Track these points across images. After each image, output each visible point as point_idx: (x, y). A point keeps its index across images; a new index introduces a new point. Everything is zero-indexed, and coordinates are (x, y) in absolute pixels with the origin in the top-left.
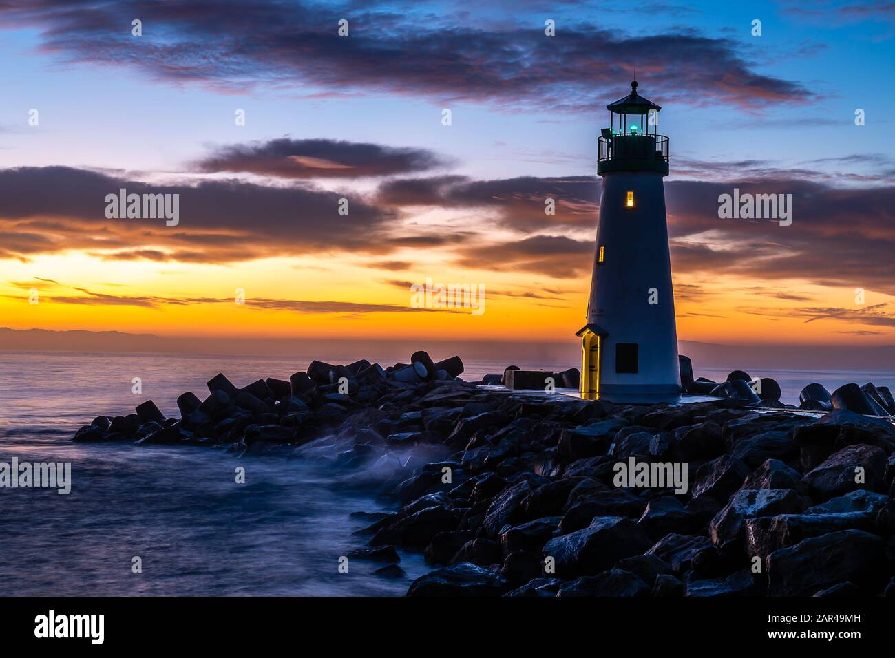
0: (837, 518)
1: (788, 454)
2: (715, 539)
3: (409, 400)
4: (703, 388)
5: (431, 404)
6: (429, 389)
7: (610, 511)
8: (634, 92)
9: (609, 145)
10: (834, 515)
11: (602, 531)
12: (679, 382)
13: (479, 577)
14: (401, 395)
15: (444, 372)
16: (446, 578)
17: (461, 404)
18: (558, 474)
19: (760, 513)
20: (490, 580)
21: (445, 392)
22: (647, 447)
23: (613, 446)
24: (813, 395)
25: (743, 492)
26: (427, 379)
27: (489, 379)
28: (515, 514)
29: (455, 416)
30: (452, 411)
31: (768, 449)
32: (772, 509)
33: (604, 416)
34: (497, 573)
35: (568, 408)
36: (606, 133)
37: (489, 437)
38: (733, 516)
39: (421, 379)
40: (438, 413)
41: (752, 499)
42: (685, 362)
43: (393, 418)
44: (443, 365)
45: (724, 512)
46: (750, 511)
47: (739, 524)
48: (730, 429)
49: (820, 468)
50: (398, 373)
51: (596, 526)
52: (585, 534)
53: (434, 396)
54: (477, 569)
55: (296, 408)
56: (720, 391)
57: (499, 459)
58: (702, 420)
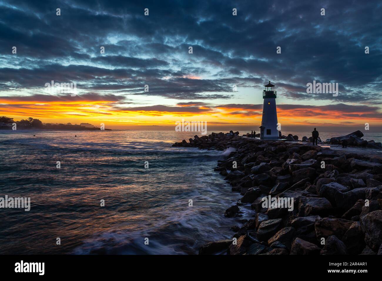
0: (307, 165)
1: (298, 152)
2: (283, 168)
3: (229, 139)
4: (284, 137)
5: (233, 140)
6: (233, 137)
7: (264, 162)
8: (270, 83)
9: (265, 93)
10: (306, 164)
11: (262, 166)
12: (279, 136)
13: (240, 173)
14: (228, 139)
15: (236, 134)
16: (234, 173)
17: (238, 140)
18: (255, 154)
19: (292, 163)
20: (242, 174)
21: (235, 138)
22: (271, 150)
23: (265, 149)
24: (305, 139)
25: (289, 160)
26: (232, 136)
27: (244, 135)
28: (247, 162)
29: (237, 143)
30: (237, 141)
31: (295, 151)
32: (294, 163)
33: (264, 143)
34: (243, 173)
35: (257, 142)
36: (264, 91)
37: (243, 147)
38: (286, 164)
39: (231, 135)
40: (234, 142)
41: (290, 161)
42: (280, 132)
43: (226, 143)
44: (235, 133)
45: (285, 163)
46: (290, 163)
47: (288, 166)
48: (287, 146)
49: (304, 155)
50: (227, 135)
51: (261, 164)
52: (259, 166)
53: (234, 139)
54: (239, 172)
55: (209, 141)
56: (286, 138)
57: (244, 151)
58: (282, 145)
